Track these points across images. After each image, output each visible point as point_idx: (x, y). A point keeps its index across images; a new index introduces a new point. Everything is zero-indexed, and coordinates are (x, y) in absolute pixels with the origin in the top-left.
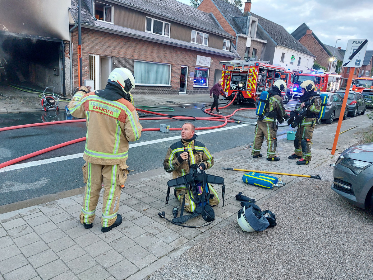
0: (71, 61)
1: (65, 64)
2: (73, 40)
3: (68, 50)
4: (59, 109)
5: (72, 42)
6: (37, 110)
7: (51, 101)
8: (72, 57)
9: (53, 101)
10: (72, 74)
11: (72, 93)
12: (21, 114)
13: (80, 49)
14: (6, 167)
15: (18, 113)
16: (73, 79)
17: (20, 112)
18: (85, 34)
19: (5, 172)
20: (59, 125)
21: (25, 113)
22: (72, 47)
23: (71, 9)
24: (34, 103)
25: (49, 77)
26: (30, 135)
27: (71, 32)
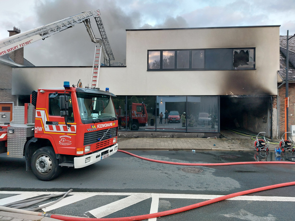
0: (278, 110)
1: (273, 113)
2: (281, 94)
3: (275, 103)
4: (269, 150)
5: (279, 95)
6: (251, 149)
7: (262, 144)
8: (279, 107)
9: (264, 144)
10: (278, 121)
11: (278, 136)
12: (240, 152)
13: (287, 101)
14: (239, 197)
15: (238, 151)
16: (279, 125)
17: (239, 151)
18: (291, 88)
19: (239, 201)
20: (272, 164)
21: (242, 152)
22: (279, 99)
23: (279, 72)
24: (248, 144)
25: (258, 123)
26: (251, 172)
27: (279, 88)
